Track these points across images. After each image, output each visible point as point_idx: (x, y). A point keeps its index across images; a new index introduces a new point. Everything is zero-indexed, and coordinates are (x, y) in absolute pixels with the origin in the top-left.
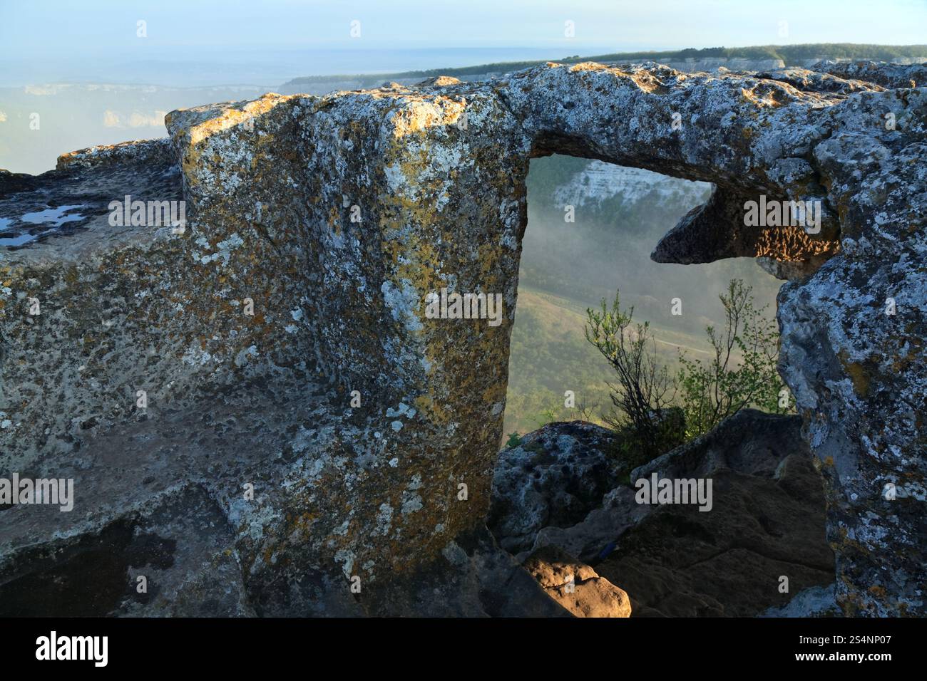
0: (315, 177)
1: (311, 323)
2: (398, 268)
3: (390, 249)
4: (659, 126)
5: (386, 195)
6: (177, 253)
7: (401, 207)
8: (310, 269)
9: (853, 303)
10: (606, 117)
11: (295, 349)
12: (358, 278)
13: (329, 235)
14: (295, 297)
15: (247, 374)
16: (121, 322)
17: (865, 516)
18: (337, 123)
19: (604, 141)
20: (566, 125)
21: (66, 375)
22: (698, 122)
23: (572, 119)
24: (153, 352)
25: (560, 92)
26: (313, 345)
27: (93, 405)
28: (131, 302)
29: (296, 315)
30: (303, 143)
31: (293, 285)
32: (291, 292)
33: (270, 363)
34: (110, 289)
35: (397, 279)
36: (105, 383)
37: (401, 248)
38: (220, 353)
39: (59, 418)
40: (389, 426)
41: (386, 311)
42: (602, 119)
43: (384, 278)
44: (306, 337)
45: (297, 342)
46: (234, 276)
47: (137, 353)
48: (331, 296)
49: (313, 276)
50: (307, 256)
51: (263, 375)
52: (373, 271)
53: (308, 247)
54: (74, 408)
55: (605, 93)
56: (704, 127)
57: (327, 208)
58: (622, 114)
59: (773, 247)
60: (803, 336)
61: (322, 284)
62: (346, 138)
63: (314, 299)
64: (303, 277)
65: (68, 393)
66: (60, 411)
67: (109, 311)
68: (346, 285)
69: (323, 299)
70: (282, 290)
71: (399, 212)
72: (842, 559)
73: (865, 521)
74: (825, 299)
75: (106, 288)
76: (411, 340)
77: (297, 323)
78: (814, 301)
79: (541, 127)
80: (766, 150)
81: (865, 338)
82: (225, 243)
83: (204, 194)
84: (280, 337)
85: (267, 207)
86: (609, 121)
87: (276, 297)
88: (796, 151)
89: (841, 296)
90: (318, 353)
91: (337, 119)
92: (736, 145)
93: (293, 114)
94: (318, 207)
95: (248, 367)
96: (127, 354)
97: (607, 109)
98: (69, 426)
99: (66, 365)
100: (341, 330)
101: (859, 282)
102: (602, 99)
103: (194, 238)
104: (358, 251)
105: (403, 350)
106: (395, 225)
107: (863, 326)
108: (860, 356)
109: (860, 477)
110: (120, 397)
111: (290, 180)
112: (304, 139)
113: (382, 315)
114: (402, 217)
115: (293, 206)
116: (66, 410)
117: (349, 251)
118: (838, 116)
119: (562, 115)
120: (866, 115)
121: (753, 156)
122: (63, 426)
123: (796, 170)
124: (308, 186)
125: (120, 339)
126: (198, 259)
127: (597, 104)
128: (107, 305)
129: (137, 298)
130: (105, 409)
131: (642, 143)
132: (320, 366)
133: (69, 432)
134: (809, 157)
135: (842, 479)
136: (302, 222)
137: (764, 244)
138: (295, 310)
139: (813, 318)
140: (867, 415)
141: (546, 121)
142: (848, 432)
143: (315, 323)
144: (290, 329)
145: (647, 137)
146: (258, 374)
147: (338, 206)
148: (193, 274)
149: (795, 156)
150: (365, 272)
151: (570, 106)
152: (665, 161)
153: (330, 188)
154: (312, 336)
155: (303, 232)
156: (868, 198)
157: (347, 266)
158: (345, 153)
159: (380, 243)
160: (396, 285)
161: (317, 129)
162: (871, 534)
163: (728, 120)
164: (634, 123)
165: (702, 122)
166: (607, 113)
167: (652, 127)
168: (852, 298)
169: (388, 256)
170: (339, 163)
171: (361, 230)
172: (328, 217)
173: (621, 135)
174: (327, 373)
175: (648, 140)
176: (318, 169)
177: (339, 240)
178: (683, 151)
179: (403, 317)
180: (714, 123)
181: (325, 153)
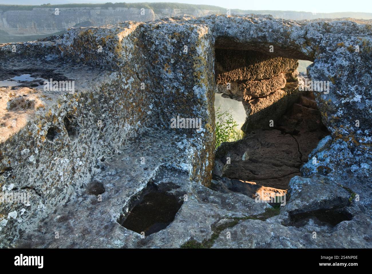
0: (155, 53)
1: (158, 109)
2: (200, 80)
3: (197, 74)
4: (259, 33)
5: (196, 56)
6: (118, 85)
7: (201, 60)
8: (156, 88)
9: (327, 66)
10: (242, 31)
11: (151, 121)
12: (180, 87)
13: (165, 74)
14: (151, 100)
15: (140, 132)
16: (107, 115)
17: (339, 109)
18: (166, 34)
19: (241, 38)
20: (228, 34)
21: (93, 139)
22: (272, 31)
23: (230, 32)
24: (117, 126)
25: (225, 24)
26: (159, 117)
27: (103, 151)
28: (109, 106)
29: (151, 107)
30: (147, 41)
31: (149, 95)
32: (149, 98)
33: (145, 127)
34: (102, 101)
35: (200, 84)
36: (104, 141)
37: (201, 73)
38: (133, 124)
39: (94, 158)
40: (200, 135)
41: (194, 96)
42: (241, 31)
43: (195, 84)
44: (155, 115)
45: (152, 118)
46: (133, 93)
47: (112, 127)
48: (167, 96)
49: (158, 90)
50: (154, 83)
51: (144, 132)
52: (189, 83)
53: (153, 80)
54: (97, 153)
55: (241, 24)
56: (274, 32)
57: (163, 65)
58: (248, 30)
59: (222, 80)
60: (317, 76)
61: (163, 92)
62: (172, 38)
63: (159, 99)
64: (153, 92)
65: (95, 148)
66: (93, 156)
67: (103, 110)
68: (174, 91)
69: (164, 98)
70: (146, 97)
71: (200, 62)
72: (333, 123)
73: (339, 110)
74: (321, 67)
75: (101, 101)
76: (205, 104)
77: (151, 110)
78: (319, 68)
79: (219, 34)
80: (294, 37)
81: (333, 72)
82: (130, 80)
83: (123, 61)
84: (146, 117)
85: (138, 66)
86: (244, 32)
87: (145, 101)
88: (302, 36)
89: (324, 65)
90: (162, 120)
91: (165, 32)
92: (285, 36)
93: (141, 30)
94: (158, 64)
95: (139, 129)
96: (110, 128)
97: (242, 28)
98: (97, 161)
99: (93, 135)
100: (173, 108)
101: (326, 62)
102: (240, 26)
103: (122, 79)
104: (181, 77)
105: (201, 108)
106: (199, 66)
107: (332, 70)
108: (333, 76)
109: (338, 100)
110: (109, 147)
111: (143, 56)
112: (147, 40)
113: (193, 98)
114: (201, 63)
115: (145, 65)
116: (95, 155)
117: (177, 79)
118: (307, 28)
119: (227, 31)
120: (313, 28)
121: (290, 38)
122: (95, 162)
123: (303, 41)
124: (151, 57)
125: (108, 122)
126: (124, 87)
127: (238, 27)
128: (102, 108)
129: (110, 104)
130: (106, 152)
131: (254, 38)
132: (162, 124)
133: (97, 164)
134: (305, 38)
135: (334, 103)
136: (149, 71)
137: (219, 79)
138: (150, 105)
139: (319, 71)
140: (337, 87)
141: (220, 33)
142: (333, 93)
143: (159, 108)
144: (149, 113)
145: (255, 36)
146: (143, 132)
147: (168, 63)
148: (124, 93)
149: (302, 38)
150: (184, 84)
151: (229, 28)
152: (260, 42)
153: (164, 57)
154: (158, 114)
155: (150, 75)
156: (323, 45)
157: (175, 84)
158: (173, 44)
159: (192, 73)
160: (200, 86)
161: (155, 36)
162: (340, 113)
163: (282, 30)
164: (252, 32)
165: (273, 31)
166: (242, 30)
167: (257, 33)
168: (326, 65)
169: (196, 77)
170: (170, 47)
171: (182, 70)
172: (163, 68)
173: (247, 36)
174: (166, 126)
175: (256, 37)
176: (156, 50)
177: (171, 75)
178: (268, 39)
179: (202, 97)
180: (278, 31)
181: (160, 44)
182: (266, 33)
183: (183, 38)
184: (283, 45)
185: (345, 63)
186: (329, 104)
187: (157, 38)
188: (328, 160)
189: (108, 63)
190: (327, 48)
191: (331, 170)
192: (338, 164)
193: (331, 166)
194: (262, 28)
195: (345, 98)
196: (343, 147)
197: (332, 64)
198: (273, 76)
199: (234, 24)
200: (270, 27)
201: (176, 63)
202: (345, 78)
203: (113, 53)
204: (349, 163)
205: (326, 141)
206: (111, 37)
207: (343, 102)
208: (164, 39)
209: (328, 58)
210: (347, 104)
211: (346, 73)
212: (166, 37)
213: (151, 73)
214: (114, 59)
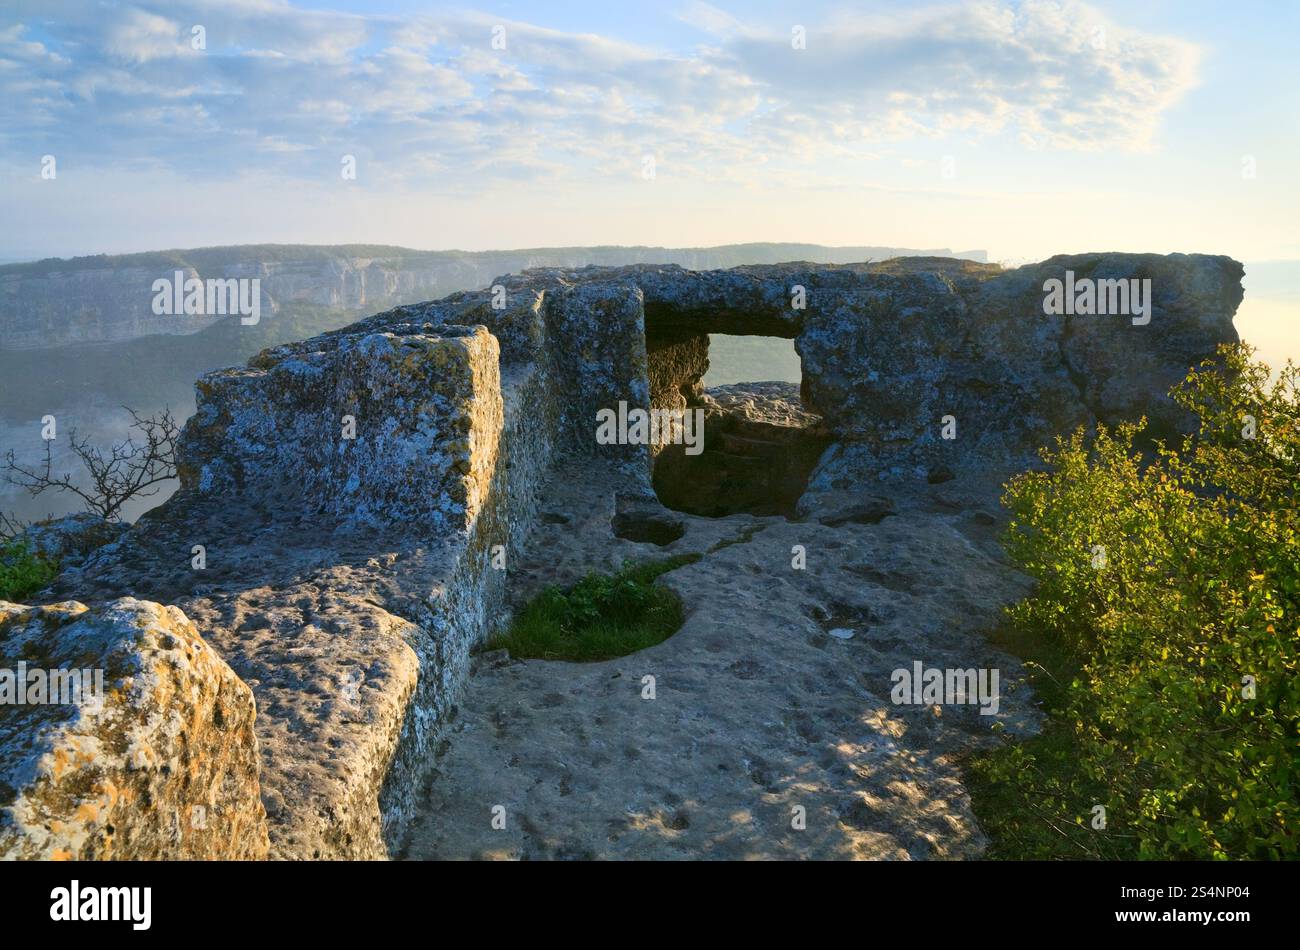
4: (712, 294)
11: (564, 442)
12: (608, 384)
13: (584, 365)
14: (563, 408)
17: (849, 396)
18: (585, 303)
23: (666, 295)
26: (573, 436)
29: (563, 419)
35: (640, 377)
37: (641, 359)
41: (631, 396)
42: (683, 294)
43: (633, 377)
44: (570, 431)
45: (565, 437)
49: (574, 392)
50: (566, 381)
52: (624, 376)
53: (565, 376)
57: (581, 351)
58: (695, 291)
62: (597, 309)
64: (566, 394)
68: (598, 391)
72: (843, 420)
77: (563, 424)
78: (814, 338)
81: (836, 341)
85: (549, 354)
87: (556, 409)
90: (579, 440)
91: (584, 301)
92: (755, 296)
94: (573, 351)
95: (554, 454)
101: (823, 329)
102: (682, 285)
104: (611, 368)
107: (833, 339)
108: (837, 346)
109: (846, 382)
112: (557, 315)
117: (603, 372)
121: (764, 300)
124: (563, 341)
127: (679, 288)
131: (705, 302)
138: (562, 416)
144: (561, 429)
147: (589, 347)
149: (782, 297)
150: (614, 379)
152: (713, 309)
153: (583, 339)
154: (572, 430)
155: (561, 370)
156: (816, 305)
157: (600, 380)
158: (598, 318)
159: (629, 360)
160: (641, 379)
161: (568, 308)
162: (851, 401)
163: (750, 288)
164: (701, 294)
165: (736, 290)
166: (686, 291)
167: (710, 295)
168: (824, 333)
169: (634, 365)
170: (592, 323)
171: (613, 356)
172: (582, 355)
173: (694, 299)
174: (587, 451)
175: (708, 301)
176: (570, 329)
177: (594, 366)
178: (727, 303)
179: (643, 396)
180: (744, 289)
181: (577, 320)
182: (725, 294)
183: (614, 308)
184: (751, 310)
185: (851, 328)
186: (834, 389)
187: (572, 311)
188: (845, 469)
189: (513, 351)
190: (823, 309)
191: (851, 482)
192: (860, 474)
193: (851, 477)
194: (717, 287)
195: (857, 377)
196: (861, 451)
197: (833, 332)
198: (660, 392)
199: (671, 284)
200: (729, 285)
201: (601, 346)
202: (853, 349)
203: (525, 335)
204: (874, 470)
205: (834, 450)
206: (523, 311)
207: (854, 384)
208: (582, 311)
209: (825, 323)
210: (860, 386)
211: (853, 342)
212: (587, 308)
213: (563, 366)
214: (525, 344)
